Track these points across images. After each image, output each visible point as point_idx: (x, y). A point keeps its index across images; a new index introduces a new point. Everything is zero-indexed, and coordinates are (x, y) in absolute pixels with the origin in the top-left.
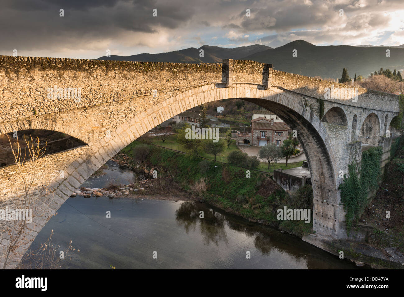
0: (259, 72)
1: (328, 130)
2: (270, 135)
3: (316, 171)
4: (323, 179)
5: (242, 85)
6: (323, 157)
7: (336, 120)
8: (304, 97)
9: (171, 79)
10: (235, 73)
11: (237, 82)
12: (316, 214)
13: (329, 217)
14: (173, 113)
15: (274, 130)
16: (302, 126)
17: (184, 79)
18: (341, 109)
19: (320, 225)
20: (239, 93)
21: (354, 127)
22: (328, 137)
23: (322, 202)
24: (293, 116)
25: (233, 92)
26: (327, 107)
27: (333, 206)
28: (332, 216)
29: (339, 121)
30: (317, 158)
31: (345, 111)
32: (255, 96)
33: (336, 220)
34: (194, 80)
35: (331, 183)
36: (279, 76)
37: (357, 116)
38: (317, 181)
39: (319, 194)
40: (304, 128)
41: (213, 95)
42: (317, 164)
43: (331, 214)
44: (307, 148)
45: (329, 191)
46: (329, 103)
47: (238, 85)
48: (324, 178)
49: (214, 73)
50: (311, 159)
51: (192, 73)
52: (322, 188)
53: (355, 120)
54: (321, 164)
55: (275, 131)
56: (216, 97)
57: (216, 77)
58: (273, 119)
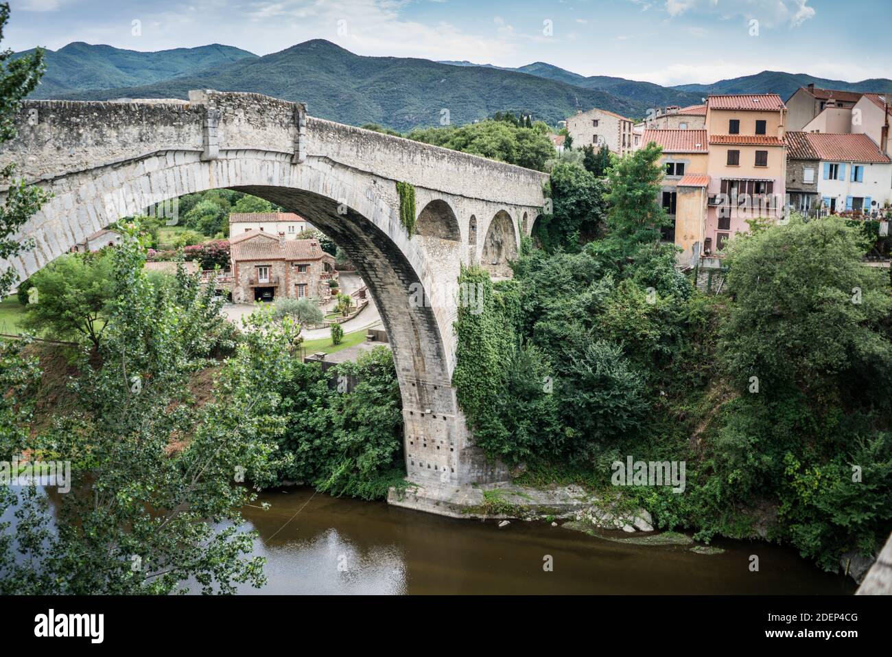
0: (277, 121)
1: (425, 253)
2: (281, 274)
3: (406, 347)
4: (421, 363)
5: (240, 155)
6: (419, 315)
7: (438, 228)
8: (374, 178)
9: (64, 145)
10: (222, 125)
11: (229, 148)
12: (412, 443)
13: (439, 444)
14: (73, 235)
15: (288, 261)
16: (372, 245)
17: (98, 143)
18: (445, 203)
19: (421, 465)
20: (234, 175)
21: (472, 241)
22: (428, 268)
23: (423, 415)
24: (352, 225)
25: (220, 173)
26: (421, 201)
27: (445, 418)
28: (445, 441)
29: (442, 231)
30: (407, 318)
31: (453, 208)
32: (270, 179)
33: (452, 447)
34: (125, 144)
35: (439, 370)
36: (321, 130)
37: (475, 219)
38: (408, 370)
39: (414, 399)
40: (377, 251)
41: (171, 182)
42: (405, 331)
43: (441, 437)
44: (383, 296)
45: (435, 388)
46: (423, 191)
47: (231, 156)
48: (423, 359)
49: (172, 125)
50: (392, 322)
51: (116, 127)
52: (419, 384)
53: (473, 227)
54: (416, 331)
55: (292, 262)
56: (179, 186)
57: (179, 136)
58: (283, 234)
